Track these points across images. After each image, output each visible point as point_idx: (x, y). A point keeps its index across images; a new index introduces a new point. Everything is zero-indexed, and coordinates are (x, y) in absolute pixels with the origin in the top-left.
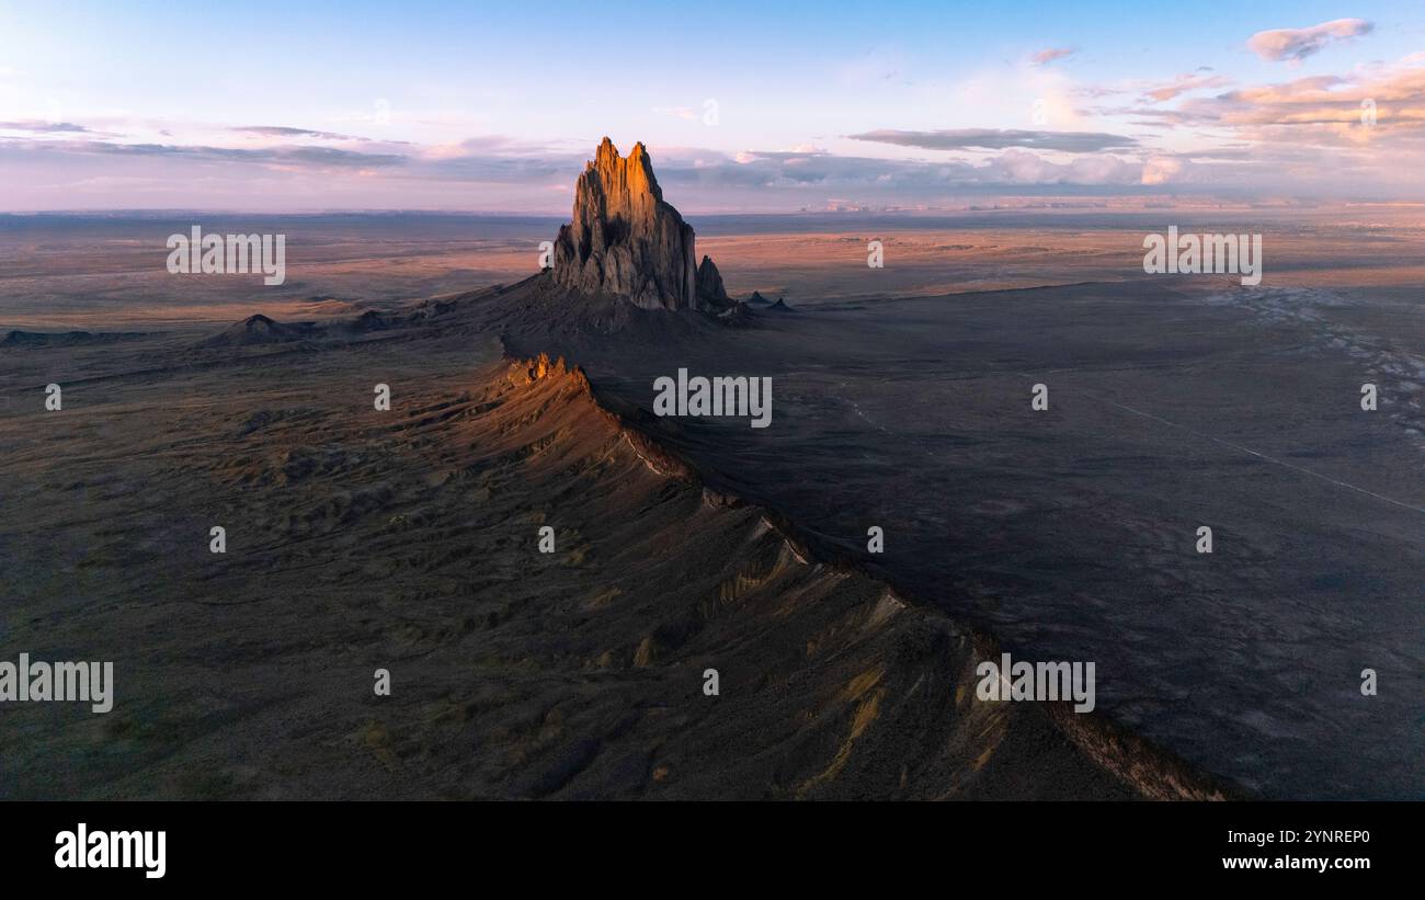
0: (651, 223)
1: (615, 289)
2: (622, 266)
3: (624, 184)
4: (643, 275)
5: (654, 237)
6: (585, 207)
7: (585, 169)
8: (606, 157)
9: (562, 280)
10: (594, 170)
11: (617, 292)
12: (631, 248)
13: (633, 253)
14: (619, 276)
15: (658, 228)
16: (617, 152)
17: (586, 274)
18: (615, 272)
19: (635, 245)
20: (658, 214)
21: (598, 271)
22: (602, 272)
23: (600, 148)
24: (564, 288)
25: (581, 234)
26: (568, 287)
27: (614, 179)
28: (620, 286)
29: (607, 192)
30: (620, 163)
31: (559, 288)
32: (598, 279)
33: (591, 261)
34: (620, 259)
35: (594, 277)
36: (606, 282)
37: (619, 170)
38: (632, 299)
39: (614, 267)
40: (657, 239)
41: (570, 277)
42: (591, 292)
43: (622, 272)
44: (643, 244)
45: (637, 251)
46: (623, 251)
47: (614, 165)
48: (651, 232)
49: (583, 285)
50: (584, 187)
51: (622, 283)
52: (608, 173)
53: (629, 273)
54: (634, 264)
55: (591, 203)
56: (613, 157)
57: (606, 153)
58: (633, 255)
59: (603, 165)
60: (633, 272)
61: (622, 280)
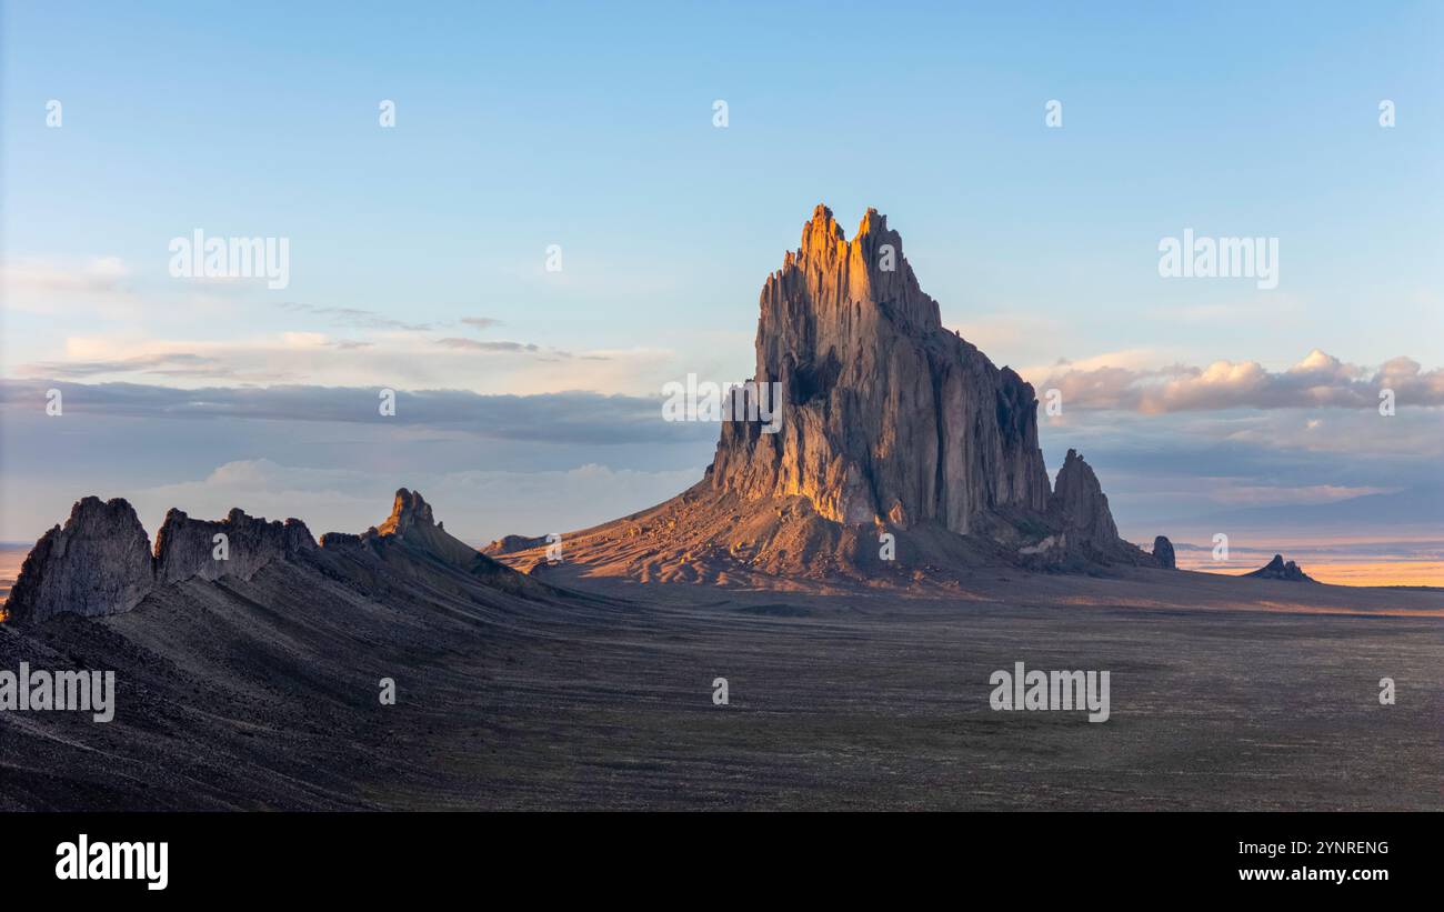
0: (869, 356)
2: (807, 443)
4: (839, 459)
5: (872, 386)
8: (818, 242)
10: (795, 269)
11: (796, 494)
13: (829, 416)
14: (801, 461)
15: (882, 369)
16: (838, 231)
18: (796, 458)
19: (836, 402)
20: (883, 341)
21: (773, 456)
22: (778, 459)
23: (810, 227)
28: (801, 481)
30: (841, 252)
32: (771, 472)
33: (764, 440)
34: (807, 429)
35: (765, 470)
36: (782, 476)
37: (838, 266)
38: (817, 507)
39: (795, 450)
40: (879, 387)
43: (807, 455)
44: (850, 399)
45: (838, 414)
46: (812, 414)
47: (831, 254)
48: (868, 375)
49: (747, 484)
50: (775, 301)
51: (806, 476)
52: (821, 274)
53: (818, 455)
54: (827, 437)
55: (787, 333)
56: (830, 242)
57: (819, 234)
58: (827, 419)
59: (813, 255)
60: (824, 453)
61: (805, 470)
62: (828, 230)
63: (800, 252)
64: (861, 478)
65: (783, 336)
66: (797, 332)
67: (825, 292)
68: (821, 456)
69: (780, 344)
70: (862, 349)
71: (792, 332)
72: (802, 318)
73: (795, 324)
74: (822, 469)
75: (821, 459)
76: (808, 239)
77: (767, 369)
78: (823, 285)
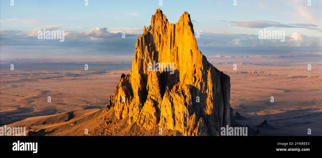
0: (199, 74)
1: (170, 125)
2: (176, 107)
3: (173, 42)
4: (194, 116)
5: (201, 84)
6: (142, 61)
7: (142, 33)
8: (158, 23)
9: (124, 117)
10: (149, 33)
11: (172, 129)
12: (183, 94)
13: (185, 97)
14: (174, 116)
15: (205, 77)
16: (167, 20)
17: (144, 114)
18: (170, 113)
19: (187, 92)
21: (155, 111)
22: (158, 112)
23: (154, 17)
24: (126, 123)
25: (139, 82)
26: (129, 122)
27: (165, 40)
28: (174, 124)
29: (158, 49)
30: (170, 28)
31: (121, 123)
32: (154, 117)
33: (148, 104)
34: (174, 102)
35: (151, 117)
36: (162, 120)
37: (169, 33)
39: (169, 109)
40: (204, 86)
41: (130, 115)
42: (149, 128)
45: (189, 96)
46: (177, 96)
47: (165, 28)
48: (199, 80)
49: (142, 122)
50: (142, 46)
51: (177, 122)
52: (160, 35)
53: (182, 114)
54: (187, 107)
55: (147, 58)
56: (164, 24)
57: (159, 20)
58: (185, 99)
59: (156, 28)
60: (186, 113)
61: (176, 119)
62: (162, 19)
63: (151, 27)
64: (205, 124)
65: (145, 59)
66: (151, 58)
67: (162, 43)
68: (185, 114)
69: (144, 62)
70: (196, 69)
71: (149, 58)
72: (153, 52)
73: (150, 55)
74: (185, 119)
75: (184, 116)
76: (154, 22)
77: (139, 72)
78: (161, 40)
